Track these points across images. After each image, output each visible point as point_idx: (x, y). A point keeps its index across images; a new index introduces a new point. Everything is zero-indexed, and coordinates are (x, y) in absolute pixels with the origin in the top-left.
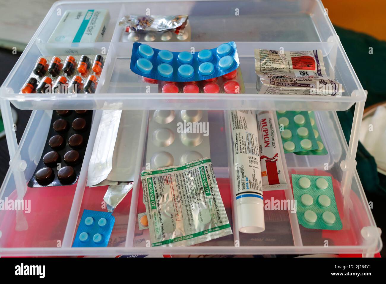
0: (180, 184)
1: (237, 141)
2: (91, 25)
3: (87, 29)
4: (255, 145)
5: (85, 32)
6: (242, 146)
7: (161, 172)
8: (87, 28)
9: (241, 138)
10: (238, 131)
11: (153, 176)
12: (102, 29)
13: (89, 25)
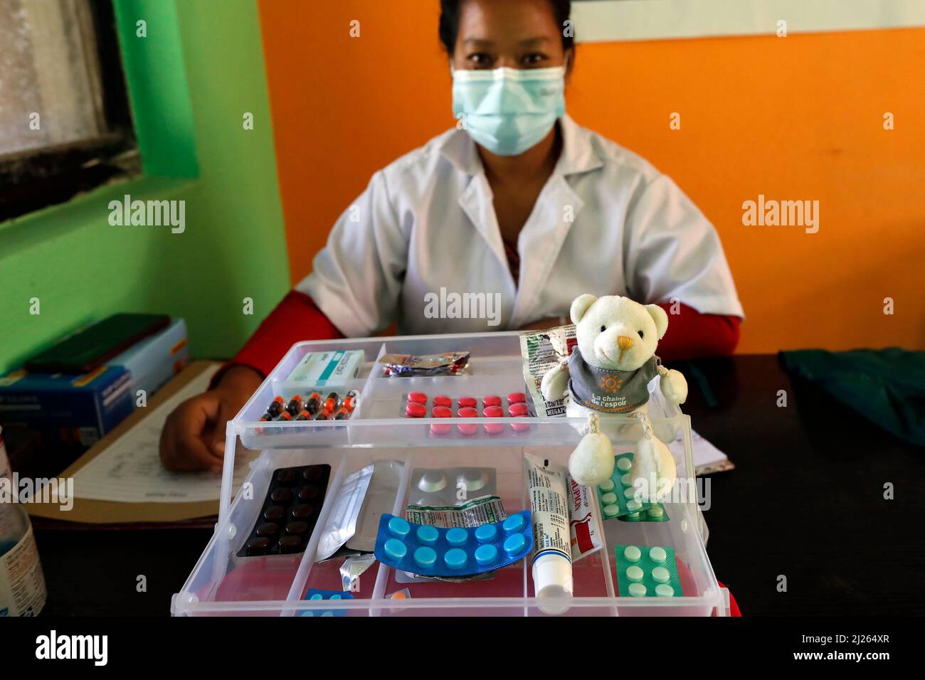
0: (457, 522)
1: (535, 499)
2: (341, 366)
3: (335, 369)
4: (561, 504)
5: (334, 372)
6: (542, 504)
7: (432, 509)
8: (336, 367)
9: (541, 496)
10: (537, 489)
11: (421, 511)
12: (355, 370)
13: (338, 365)
